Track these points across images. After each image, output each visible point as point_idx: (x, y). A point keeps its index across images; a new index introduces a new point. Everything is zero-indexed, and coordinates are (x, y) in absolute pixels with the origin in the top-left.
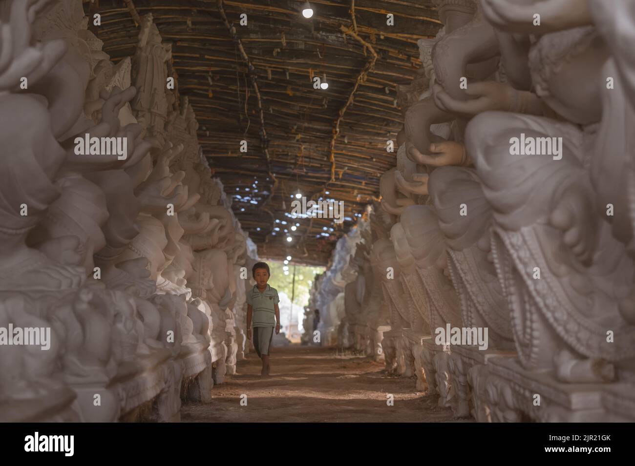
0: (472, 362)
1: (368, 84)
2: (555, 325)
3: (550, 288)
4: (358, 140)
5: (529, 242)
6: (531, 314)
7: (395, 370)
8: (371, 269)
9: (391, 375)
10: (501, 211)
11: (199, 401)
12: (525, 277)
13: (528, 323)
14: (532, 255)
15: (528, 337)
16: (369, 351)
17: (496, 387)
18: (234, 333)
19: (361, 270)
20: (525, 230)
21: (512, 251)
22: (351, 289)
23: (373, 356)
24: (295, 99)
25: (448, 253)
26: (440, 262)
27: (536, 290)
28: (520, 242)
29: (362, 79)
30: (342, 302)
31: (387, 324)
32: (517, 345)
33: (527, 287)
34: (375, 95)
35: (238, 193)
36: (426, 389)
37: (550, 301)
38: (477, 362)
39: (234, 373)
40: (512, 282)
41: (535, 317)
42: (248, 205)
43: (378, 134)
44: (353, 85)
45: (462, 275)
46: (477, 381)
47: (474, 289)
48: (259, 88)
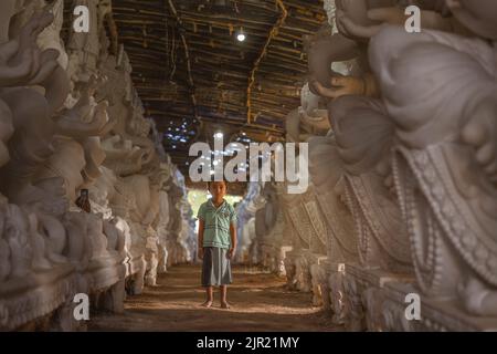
0: (367, 284)
1: (279, 39)
2: (462, 251)
3: (458, 211)
4: (269, 88)
5: (435, 161)
6: (435, 238)
7: (295, 285)
8: (277, 197)
9: (291, 290)
10: (405, 128)
11: (112, 312)
12: (430, 199)
13: (431, 248)
14: (438, 174)
15: (430, 262)
16: (274, 267)
17: (393, 313)
18: (156, 249)
19: (269, 198)
20: (431, 148)
21: (416, 171)
22: (260, 214)
23: (276, 272)
24: (216, 50)
25: (346, 178)
26: (337, 189)
27: (441, 212)
28: (425, 161)
29: (274, 32)
30: (253, 225)
31: (289, 245)
32: (416, 270)
33: (432, 210)
34: (284, 49)
35: (169, 132)
36: (321, 304)
37: (457, 225)
38: (371, 285)
39: (154, 284)
40: (413, 204)
41: (439, 242)
42: (178, 143)
43: (287, 83)
44: (266, 39)
45: (359, 199)
46: (371, 304)
47: (370, 213)
48: (187, 40)
